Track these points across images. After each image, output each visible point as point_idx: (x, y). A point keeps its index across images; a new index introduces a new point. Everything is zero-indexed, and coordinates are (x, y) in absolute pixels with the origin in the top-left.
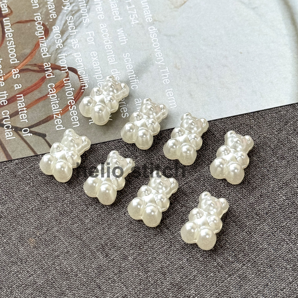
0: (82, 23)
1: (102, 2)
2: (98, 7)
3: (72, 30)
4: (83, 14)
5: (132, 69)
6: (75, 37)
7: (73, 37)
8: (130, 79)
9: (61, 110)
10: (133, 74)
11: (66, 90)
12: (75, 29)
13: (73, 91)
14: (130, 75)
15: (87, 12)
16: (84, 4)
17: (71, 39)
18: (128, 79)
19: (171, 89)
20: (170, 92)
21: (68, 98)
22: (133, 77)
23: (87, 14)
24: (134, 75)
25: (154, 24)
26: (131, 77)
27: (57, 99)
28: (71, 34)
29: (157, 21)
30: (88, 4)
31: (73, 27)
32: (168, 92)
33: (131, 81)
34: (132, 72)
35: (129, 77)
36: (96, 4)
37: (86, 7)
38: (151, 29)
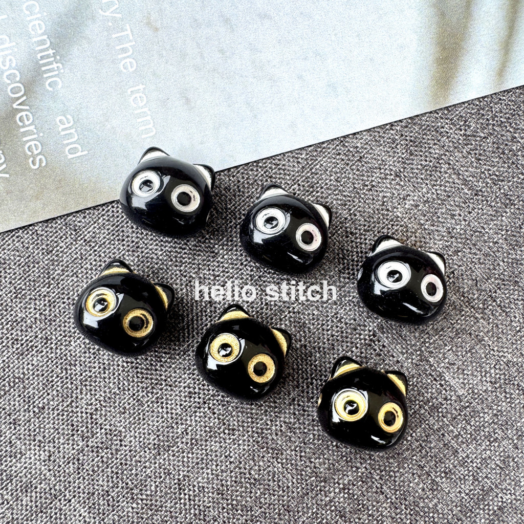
5: (43, 34)
8: (41, 62)
10: (47, 49)
14: (41, 51)
18: (37, 62)
19: (141, 87)
20: (138, 95)
22: (48, 56)
24: (51, 52)
26: (42, 58)
32: (134, 96)
33: (43, 69)
34: (42, 42)
35: (39, 56)
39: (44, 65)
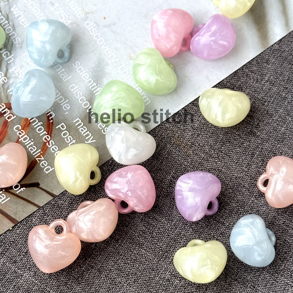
0: (14, 45)
3: (7, 57)
4: (10, 33)
5: (89, 78)
6: (14, 64)
7: (12, 64)
9: (40, 150)
10: (93, 84)
11: (35, 127)
12: (10, 54)
13: (41, 125)
14: (91, 85)
15: (13, 30)
16: (5, 22)
17: (11, 68)
18: (91, 90)
20: (137, 89)
21: (41, 135)
22: (94, 86)
23: (14, 32)
24: (95, 84)
26: (92, 88)
27: (30, 141)
28: (9, 63)
29: (89, 13)
30: (9, 20)
31: (7, 53)
33: (94, 92)
34: (90, 81)
35: (90, 88)
37: (8, 25)
38: (87, 24)
39: (94, 90)
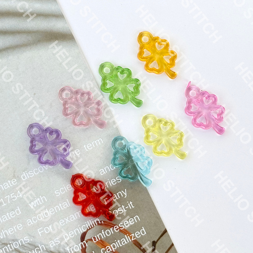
1: (2, 230)
2: (9, 233)
4: (19, 245)
7: (47, 247)
9: (126, 236)
11: (105, 237)
12: (38, 247)
13: (104, 231)
15: (17, 241)
16: (8, 247)
21: (113, 233)
23: (19, 241)
25: (18, 177)
27: (116, 243)
28: (45, 249)
30: (8, 243)
31: (37, 250)
36: (6, 235)
37: (11, 244)
38: (24, 177)
